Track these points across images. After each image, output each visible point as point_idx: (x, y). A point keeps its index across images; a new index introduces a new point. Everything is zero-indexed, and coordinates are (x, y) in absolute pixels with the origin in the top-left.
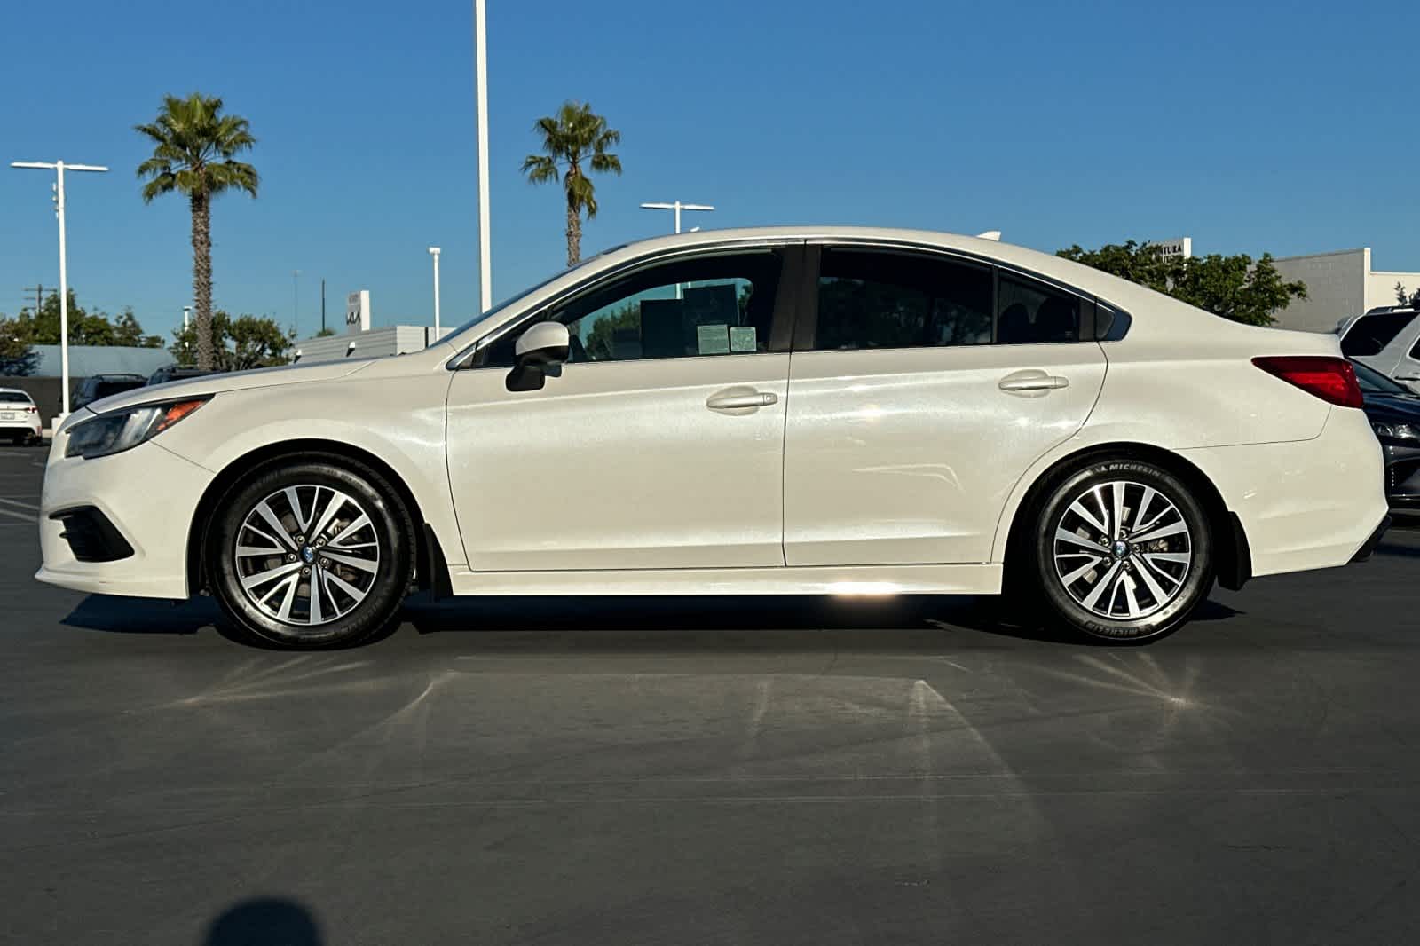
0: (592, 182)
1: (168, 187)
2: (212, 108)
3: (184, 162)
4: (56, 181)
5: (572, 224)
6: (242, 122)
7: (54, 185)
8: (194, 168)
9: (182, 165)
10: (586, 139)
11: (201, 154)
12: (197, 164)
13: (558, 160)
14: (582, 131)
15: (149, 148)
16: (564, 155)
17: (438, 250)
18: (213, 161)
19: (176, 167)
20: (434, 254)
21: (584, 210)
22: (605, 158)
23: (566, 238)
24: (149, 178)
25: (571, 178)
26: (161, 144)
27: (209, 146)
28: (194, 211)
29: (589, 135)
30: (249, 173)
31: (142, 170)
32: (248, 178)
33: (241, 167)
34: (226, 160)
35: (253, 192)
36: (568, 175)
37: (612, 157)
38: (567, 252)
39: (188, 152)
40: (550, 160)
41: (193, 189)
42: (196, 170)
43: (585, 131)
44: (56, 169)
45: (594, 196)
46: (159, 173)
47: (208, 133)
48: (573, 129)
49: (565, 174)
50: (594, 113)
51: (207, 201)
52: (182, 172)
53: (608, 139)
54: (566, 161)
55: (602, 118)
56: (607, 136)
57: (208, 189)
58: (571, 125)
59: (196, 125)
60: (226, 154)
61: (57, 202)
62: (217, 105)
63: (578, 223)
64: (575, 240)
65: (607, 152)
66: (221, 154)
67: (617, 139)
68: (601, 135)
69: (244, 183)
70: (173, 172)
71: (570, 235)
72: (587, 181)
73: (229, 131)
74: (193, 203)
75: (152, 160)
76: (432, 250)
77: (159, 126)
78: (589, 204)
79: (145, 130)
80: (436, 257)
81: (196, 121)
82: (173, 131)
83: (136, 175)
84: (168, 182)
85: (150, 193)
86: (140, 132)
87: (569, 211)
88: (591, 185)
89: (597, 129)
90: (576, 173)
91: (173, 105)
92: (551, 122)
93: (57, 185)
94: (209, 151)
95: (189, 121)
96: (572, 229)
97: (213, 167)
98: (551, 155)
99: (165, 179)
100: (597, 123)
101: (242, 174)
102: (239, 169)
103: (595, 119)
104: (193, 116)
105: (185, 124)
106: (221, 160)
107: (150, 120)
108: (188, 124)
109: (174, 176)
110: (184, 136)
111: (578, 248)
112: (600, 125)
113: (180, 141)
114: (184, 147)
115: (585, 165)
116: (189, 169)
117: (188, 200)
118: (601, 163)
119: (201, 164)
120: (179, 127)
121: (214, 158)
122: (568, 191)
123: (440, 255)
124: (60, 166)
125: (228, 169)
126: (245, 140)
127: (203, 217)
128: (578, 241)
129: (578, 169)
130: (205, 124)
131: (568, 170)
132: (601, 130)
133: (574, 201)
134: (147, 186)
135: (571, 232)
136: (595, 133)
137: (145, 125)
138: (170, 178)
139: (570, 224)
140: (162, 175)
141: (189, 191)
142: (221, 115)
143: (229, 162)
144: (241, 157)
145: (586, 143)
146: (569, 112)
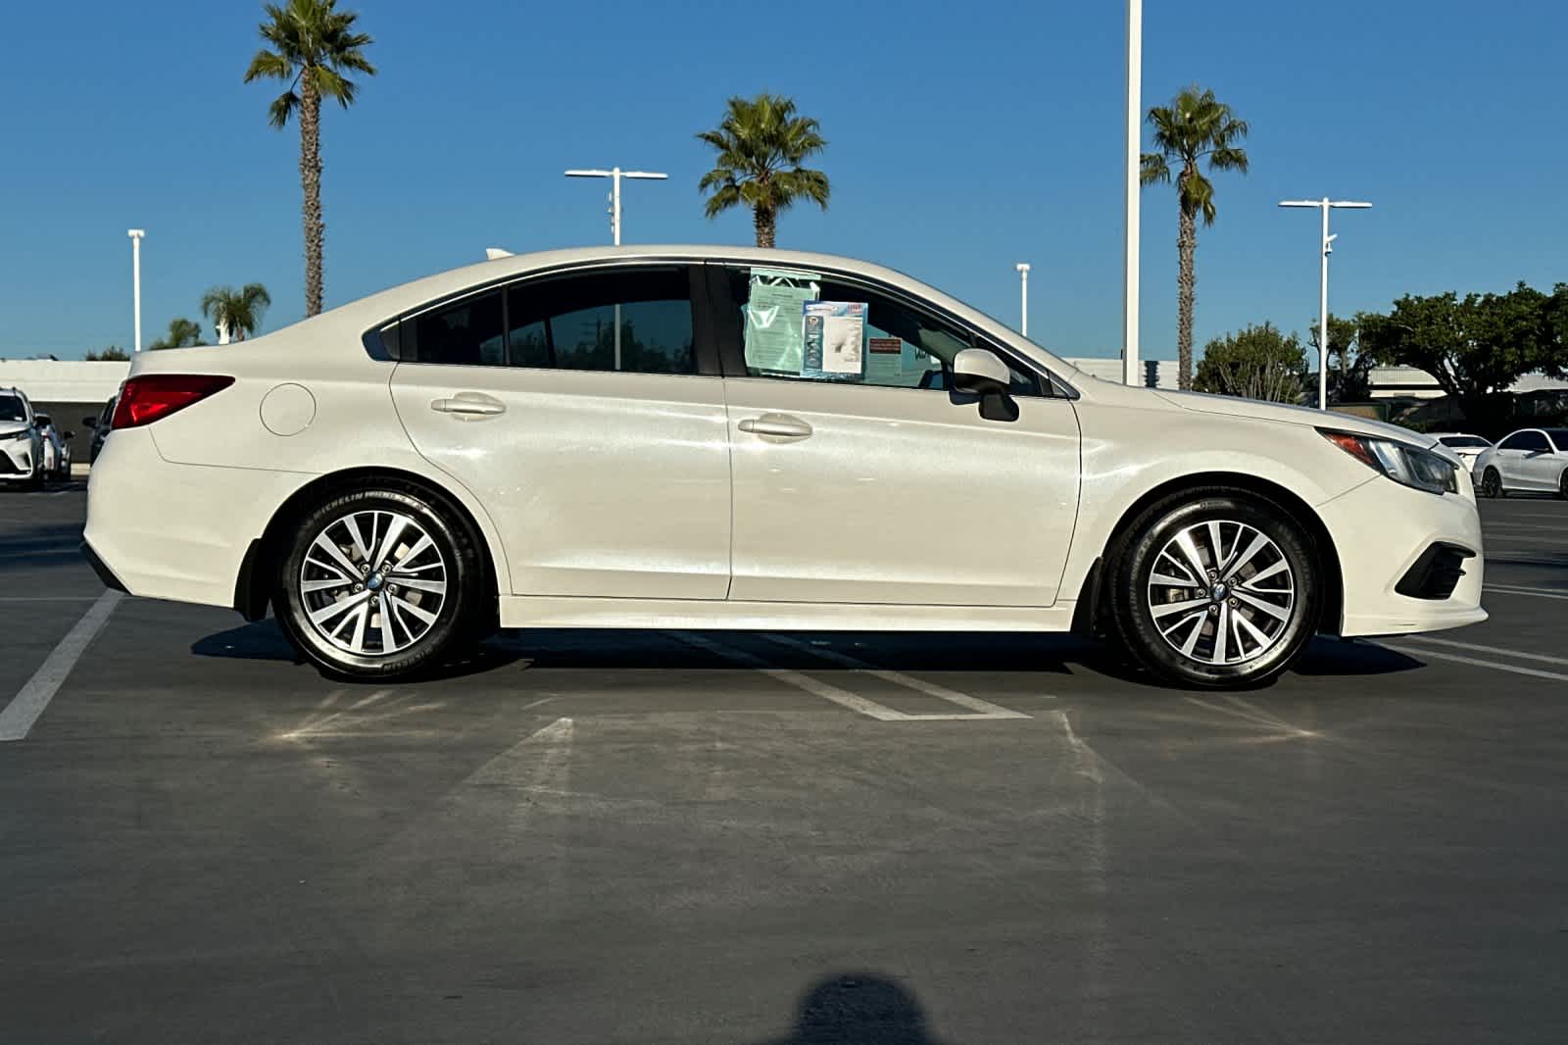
0: (1211, 182)
1: (730, 201)
2: (779, 113)
3: (749, 172)
4: (612, 189)
5: (1185, 232)
6: (812, 123)
7: (610, 195)
8: (759, 179)
9: (746, 175)
10: (1204, 132)
11: (767, 164)
12: (763, 170)
13: (1171, 156)
14: (1201, 122)
15: (711, 157)
16: (1178, 153)
17: (1026, 267)
18: (780, 169)
19: (740, 178)
20: (1021, 271)
21: (1200, 214)
22: (1228, 153)
23: (1178, 249)
24: (711, 192)
25: (1185, 179)
26: (721, 153)
27: (776, 154)
28: (758, 227)
29: (1209, 127)
30: (820, 182)
31: (704, 185)
32: (819, 186)
33: (810, 175)
34: (794, 168)
35: (822, 202)
36: (1182, 174)
37: (1236, 151)
38: (1179, 266)
39: (754, 160)
40: (1161, 160)
41: (759, 202)
42: (762, 180)
43: (1202, 123)
44: (612, 177)
45: (1212, 200)
46: (723, 185)
47: (776, 140)
48: (1191, 120)
49: (1177, 175)
50: (1218, 101)
51: (774, 214)
52: (747, 183)
53: (1232, 132)
54: (1180, 158)
55: (1224, 106)
56: (1231, 128)
57: (773, 202)
58: (1188, 115)
59: (763, 130)
60: (793, 160)
61: (613, 214)
62: (789, 107)
63: (1193, 231)
64: (1189, 252)
65: (1231, 146)
66: (788, 162)
67: (1245, 131)
68: (1223, 127)
69: (814, 194)
70: (737, 184)
71: (1181, 246)
72: (1204, 181)
73: (798, 134)
74: (757, 218)
75: (714, 171)
76: (1020, 267)
77: (723, 133)
78: (1206, 210)
79: (708, 138)
80: (1025, 275)
81: (763, 126)
82: (738, 138)
83: (698, 190)
84: (730, 196)
85: (714, 207)
86: (703, 140)
87: (1182, 217)
88: (1209, 187)
89: (1218, 120)
90: (1192, 172)
91: (740, 110)
92: (1165, 111)
93: (613, 195)
94: (776, 159)
95: (756, 126)
96: (1185, 239)
97: (780, 175)
98: (1162, 151)
99: (728, 191)
100: (1220, 111)
101: (812, 183)
102: (808, 179)
103: (1217, 108)
104: (760, 121)
105: (751, 129)
106: (790, 169)
107: (713, 127)
108: (753, 131)
109: (738, 188)
110: (749, 143)
111: (1191, 261)
112: (1222, 113)
113: (746, 149)
114: (749, 155)
115: (1202, 164)
116: (755, 180)
117: (752, 215)
118: (1226, 159)
119: (767, 173)
120: (744, 133)
121: (780, 166)
122: (1180, 194)
123: (1029, 272)
124: (617, 173)
125: (796, 178)
126: (814, 143)
127: (768, 233)
128: (1192, 252)
129: (1194, 168)
130: (773, 129)
131: (1183, 169)
132: (1223, 121)
133: (1188, 204)
134: (709, 202)
135: (1184, 242)
136: (1217, 124)
137: (708, 133)
138: (734, 191)
139: (1183, 233)
140: (726, 188)
141: (754, 203)
142: (789, 117)
143: (799, 170)
144: (811, 163)
145: (1205, 137)
146: (1186, 100)
